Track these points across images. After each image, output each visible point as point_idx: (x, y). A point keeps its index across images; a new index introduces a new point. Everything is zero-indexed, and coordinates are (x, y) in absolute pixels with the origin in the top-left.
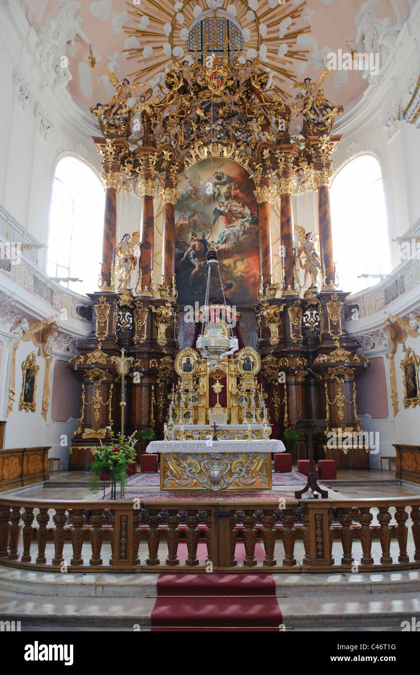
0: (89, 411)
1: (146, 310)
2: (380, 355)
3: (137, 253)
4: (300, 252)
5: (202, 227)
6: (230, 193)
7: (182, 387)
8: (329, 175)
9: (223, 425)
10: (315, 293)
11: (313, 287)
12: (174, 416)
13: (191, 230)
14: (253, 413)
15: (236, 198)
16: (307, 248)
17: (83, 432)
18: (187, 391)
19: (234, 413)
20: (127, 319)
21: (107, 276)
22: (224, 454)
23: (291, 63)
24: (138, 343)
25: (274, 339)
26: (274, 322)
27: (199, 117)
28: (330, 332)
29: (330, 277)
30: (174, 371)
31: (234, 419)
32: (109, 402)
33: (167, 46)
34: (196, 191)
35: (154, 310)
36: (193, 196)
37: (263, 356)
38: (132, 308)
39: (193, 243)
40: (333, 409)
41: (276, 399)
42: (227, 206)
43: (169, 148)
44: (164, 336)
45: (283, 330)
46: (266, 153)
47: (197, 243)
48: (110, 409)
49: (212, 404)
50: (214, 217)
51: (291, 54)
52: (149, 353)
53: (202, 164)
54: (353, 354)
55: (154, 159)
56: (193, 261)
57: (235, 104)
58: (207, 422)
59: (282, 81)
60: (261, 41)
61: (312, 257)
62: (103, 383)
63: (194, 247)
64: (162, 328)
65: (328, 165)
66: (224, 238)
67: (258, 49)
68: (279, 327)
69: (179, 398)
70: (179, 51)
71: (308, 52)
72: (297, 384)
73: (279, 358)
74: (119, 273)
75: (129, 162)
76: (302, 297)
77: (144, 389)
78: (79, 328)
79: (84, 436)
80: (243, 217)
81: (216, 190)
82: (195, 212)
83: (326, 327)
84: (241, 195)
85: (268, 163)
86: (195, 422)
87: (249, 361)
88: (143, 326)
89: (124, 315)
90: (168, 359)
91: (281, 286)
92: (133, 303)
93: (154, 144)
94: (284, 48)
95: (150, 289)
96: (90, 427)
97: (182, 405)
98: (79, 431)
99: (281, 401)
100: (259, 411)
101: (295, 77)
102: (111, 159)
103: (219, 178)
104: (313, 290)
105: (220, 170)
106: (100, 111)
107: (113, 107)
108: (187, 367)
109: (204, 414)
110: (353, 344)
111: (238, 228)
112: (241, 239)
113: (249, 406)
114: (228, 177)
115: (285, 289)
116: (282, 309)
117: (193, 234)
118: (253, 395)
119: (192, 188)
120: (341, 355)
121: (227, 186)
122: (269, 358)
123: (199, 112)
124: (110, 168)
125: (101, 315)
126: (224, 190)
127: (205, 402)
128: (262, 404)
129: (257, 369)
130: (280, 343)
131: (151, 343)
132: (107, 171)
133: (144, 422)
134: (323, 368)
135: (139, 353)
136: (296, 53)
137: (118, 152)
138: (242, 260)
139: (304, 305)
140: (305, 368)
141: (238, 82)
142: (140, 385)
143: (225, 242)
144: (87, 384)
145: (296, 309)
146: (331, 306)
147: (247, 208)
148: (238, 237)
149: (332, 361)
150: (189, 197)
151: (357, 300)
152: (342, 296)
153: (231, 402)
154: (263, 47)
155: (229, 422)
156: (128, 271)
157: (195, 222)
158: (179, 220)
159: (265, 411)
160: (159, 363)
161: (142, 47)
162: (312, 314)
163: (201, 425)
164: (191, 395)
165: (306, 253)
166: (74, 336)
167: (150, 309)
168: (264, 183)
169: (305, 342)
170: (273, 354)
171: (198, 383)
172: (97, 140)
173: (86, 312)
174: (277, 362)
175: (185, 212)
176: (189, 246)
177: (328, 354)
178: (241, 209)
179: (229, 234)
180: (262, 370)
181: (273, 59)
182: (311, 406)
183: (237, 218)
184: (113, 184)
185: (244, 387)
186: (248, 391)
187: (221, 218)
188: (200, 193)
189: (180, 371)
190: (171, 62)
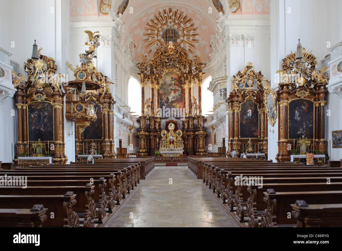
0: (141, 145)
1: (153, 120)
2: (211, 132)
3: (150, 104)
4: (193, 104)
5: (167, 94)
6: (175, 83)
7: (163, 140)
8: (202, 83)
9: (173, 148)
10: (197, 115)
11: (196, 114)
12: (161, 146)
13: (164, 95)
14: (180, 146)
15: (177, 85)
16: (195, 103)
17: (140, 150)
18: (164, 140)
19: (175, 146)
20: (148, 122)
21: (143, 112)
22: (173, 153)
23: (194, 43)
24: (152, 128)
25: (186, 127)
26: (186, 123)
27: (166, 61)
28: (199, 126)
29: (200, 112)
30: (161, 135)
31: (176, 147)
32: (146, 143)
33: (156, 37)
34: (165, 83)
35: (155, 120)
36: (164, 84)
37: (183, 132)
38: (150, 119)
39: (164, 99)
40: (199, 145)
41: (186, 142)
42: (174, 87)
43: (158, 74)
44: (158, 126)
45: (188, 125)
46: (185, 75)
47: (166, 99)
48: (146, 145)
49: (170, 144)
50: (170, 91)
51: (194, 40)
52: (154, 131)
53: (167, 74)
54: (204, 132)
55: (154, 77)
56: (164, 104)
57: (177, 58)
58: (169, 148)
59: (191, 47)
60: (184, 35)
61: (196, 106)
62: (144, 139)
63: (165, 100)
64: (157, 124)
65: (201, 81)
66: (173, 97)
67: (184, 37)
68: (187, 124)
69: (162, 142)
70: (159, 38)
71: (198, 41)
72: (191, 138)
73: (187, 132)
74: (146, 110)
75: (147, 78)
76: (193, 116)
77: (153, 140)
78: (137, 125)
79: (140, 151)
80: (179, 91)
81: (171, 82)
82: (165, 89)
83: (199, 125)
84: (178, 84)
85: (186, 78)
86: (166, 148)
87: (179, 133)
88: (152, 124)
89: (147, 121)
90: (159, 132)
91: (188, 113)
92: (150, 118)
93: (154, 73)
94: (191, 38)
95: (154, 114)
96: (141, 149)
97: (163, 144)
98: (139, 150)
99: (187, 142)
100: (181, 145)
101: (195, 47)
102: (142, 78)
103: (172, 79)
104: (196, 115)
105: (172, 76)
106: (139, 65)
107: (143, 63)
108: (164, 135)
109: (168, 146)
110: (205, 129)
111: (177, 94)
112: (178, 97)
113: (179, 144)
114: (175, 78)
115: (189, 114)
116: (188, 120)
117: (165, 96)
118: (180, 141)
119: (164, 82)
120: (201, 132)
121: (174, 81)
122: (184, 132)
123: (166, 60)
124: (142, 81)
125: (142, 122)
126: (173, 82)
127: (168, 143)
128: (182, 143)
129: (181, 135)
130: (187, 128)
131: (155, 129)
132: (142, 82)
133: (154, 148)
134: (197, 135)
135: (152, 131)
136: (195, 40)
137: (144, 76)
138: (178, 104)
139: (194, 118)
140: (193, 135)
141: (178, 51)
142: (152, 139)
143: (174, 98)
144: (140, 139)
145: (192, 120)
146: (200, 119)
147: (180, 88)
148: (177, 97)
149: (199, 133)
150: (163, 84)
151: (206, 118)
152: (203, 117)
153: (175, 143)
154: (185, 37)
155: (174, 148)
156: (148, 110)
157: (165, 92)
158: (161, 92)
159: (183, 145)
160: (157, 133)
161: (148, 38)
162: (196, 121)
163: (168, 148)
164: (165, 142)
165: (195, 104)
166: (136, 127)
167: (154, 120)
168: (185, 83)
169: (194, 128)
170: (186, 131)
171: (167, 138)
172: (139, 74)
173: (138, 121)
174: (186, 133)
175: (162, 89)
176: (163, 99)
177: (198, 132)
178: (178, 88)
179: (175, 96)
180: (183, 135)
181: (188, 40)
182: (195, 144)
183: (177, 91)
184: (143, 86)
185: (178, 140)
186: (179, 140)
187: (173, 91)
188: (166, 83)
189: (162, 136)
190: (157, 41)
